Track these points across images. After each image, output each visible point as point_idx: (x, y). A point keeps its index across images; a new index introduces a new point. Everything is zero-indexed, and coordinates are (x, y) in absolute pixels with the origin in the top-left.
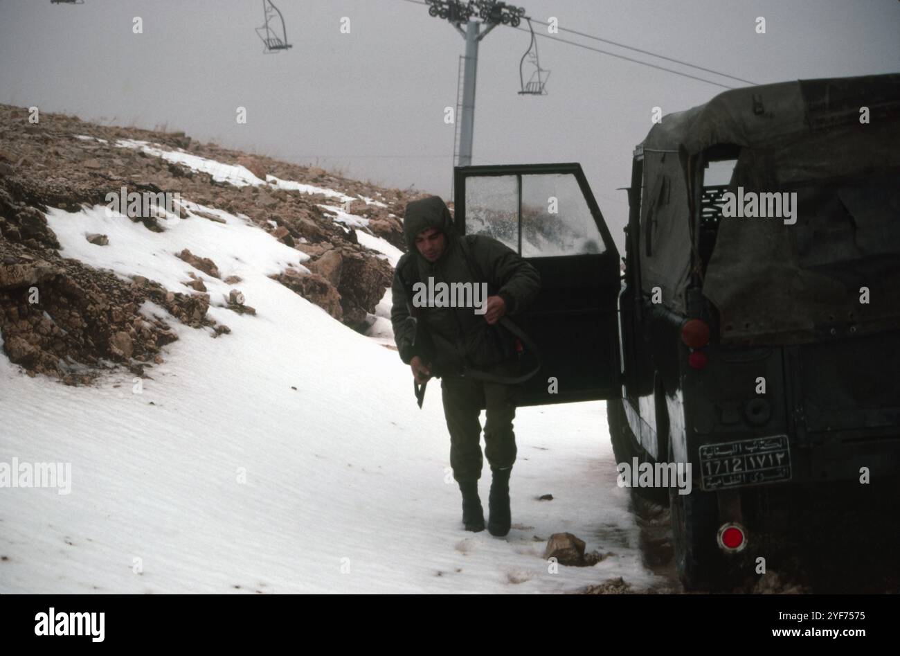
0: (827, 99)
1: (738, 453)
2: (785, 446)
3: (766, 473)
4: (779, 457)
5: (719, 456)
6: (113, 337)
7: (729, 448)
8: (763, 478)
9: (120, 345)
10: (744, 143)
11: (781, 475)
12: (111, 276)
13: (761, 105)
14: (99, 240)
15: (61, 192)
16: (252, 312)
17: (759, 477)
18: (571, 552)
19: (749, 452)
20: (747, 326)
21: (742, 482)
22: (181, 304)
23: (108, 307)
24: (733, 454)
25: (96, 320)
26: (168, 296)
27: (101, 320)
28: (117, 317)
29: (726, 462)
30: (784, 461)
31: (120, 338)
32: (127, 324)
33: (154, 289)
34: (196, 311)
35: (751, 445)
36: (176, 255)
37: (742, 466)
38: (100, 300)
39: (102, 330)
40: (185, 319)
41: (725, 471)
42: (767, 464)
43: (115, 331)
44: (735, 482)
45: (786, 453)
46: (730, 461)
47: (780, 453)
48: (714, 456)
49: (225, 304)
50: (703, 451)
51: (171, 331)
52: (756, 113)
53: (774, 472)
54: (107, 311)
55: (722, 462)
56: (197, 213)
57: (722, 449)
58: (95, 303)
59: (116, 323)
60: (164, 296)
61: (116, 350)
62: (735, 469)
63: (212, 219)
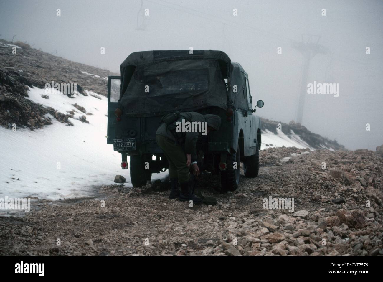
0: (159, 55)
1: (123, 142)
2: (134, 141)
3: (129, 148)
4: (133, 144)
5: (118, 142)
6: (29, 120)
7: (121, 140)
8: (128, 149)
9: (31, 122)
10: (136, 65)
11: (133, 149)
12: (41, 106)
13: (142, 56)
14: (45, 97)
15: (40, 82)
16: (88, 122)
17: (127, 148)
18: (119, 180)
19: (125, 142)
20: (132, 112)
21: (123, 150)
22: (60, 116)
23: (30, 112)
24: (121, 142)
25: (25, 115)
26: (56, 113)
27: (26, 115)
28: (32, 115)
29: (120, 144)
30: (134, 145)
31: (31, 121)
32: (36, 117)
33: (52, 110)
34: (64, 118)
35: (126, 140)
36: (73, 105)
37: (123, 145)
38: (28, 109)
39: (26, 118)
40: (59, 120)
41: (119, 146)
42: (129, 145)
43: (30, 119)
44: (122, 149)
45: (134, 143)
46: (121, 144)
47: (133, 143)
48: (116, 142)
49: (79, 118)
50: (114, 141)
51: (52, 122)
52: (141, 58)
53: (131, 148)
54: (30, 113)
55: (119, 144)
56: (92, 95)
57: (119, 141)
58: (26, 110)
59: (32, 117)
60: (55, 113)
61: (29, 124)
62: (121, 146)
63: (96, 98)
